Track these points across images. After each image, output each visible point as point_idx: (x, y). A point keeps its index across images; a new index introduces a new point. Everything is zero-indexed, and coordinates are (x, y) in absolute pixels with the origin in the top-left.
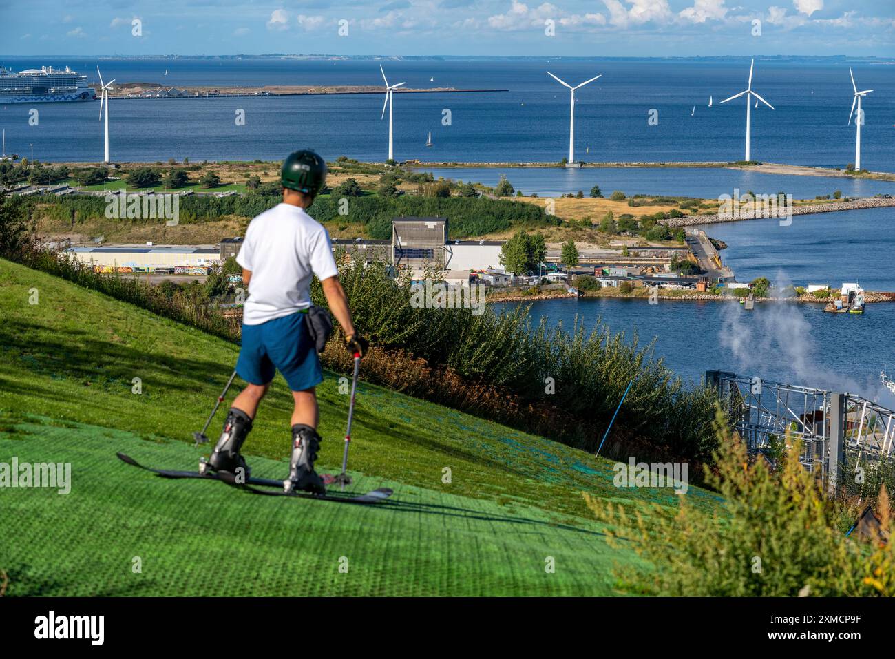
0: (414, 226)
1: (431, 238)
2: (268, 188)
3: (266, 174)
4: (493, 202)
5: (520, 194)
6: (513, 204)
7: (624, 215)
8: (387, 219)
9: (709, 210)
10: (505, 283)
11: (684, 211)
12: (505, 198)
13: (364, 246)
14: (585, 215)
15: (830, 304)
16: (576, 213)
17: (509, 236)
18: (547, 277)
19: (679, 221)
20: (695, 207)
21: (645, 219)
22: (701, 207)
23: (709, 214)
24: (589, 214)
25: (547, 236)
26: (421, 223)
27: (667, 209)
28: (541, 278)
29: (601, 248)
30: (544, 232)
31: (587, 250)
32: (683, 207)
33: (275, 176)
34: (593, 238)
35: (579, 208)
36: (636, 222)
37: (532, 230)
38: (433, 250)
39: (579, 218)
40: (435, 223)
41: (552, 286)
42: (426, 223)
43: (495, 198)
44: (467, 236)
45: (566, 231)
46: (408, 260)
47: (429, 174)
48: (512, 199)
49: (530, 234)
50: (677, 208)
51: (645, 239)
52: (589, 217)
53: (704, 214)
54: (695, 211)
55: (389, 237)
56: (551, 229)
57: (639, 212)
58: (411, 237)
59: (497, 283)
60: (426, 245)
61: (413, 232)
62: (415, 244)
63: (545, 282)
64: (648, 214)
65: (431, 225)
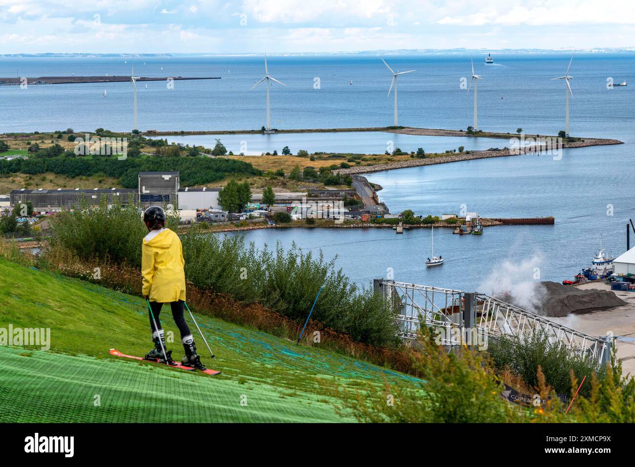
0: (154, 178)
1: (167, 187)
2: (45, 153)
3: (43, 142)
4: (212, 160)
5: (231, 153)
6: (227, 161)
7: (307, 167)
8: (135, 173)
9: (369, 162)
10: (222, 218)
11: (350, 164)
12: (220, 157)
13: (118, 194)
14: (279, 168)
15: (458, 228)
16: (273, 166)
17: (223, 185)
18: (252, 213)
19: (347, 171)
20: (359, 161)
21: (322, 170)
22: (363, 160)
23: (369, 165)
24: (282, 167)
25: (251, 184)
26: (159, 176)
27: (338, 162)
28: (248, 214)
29: (292, 192)
30: (249, 181)
31: (280, 193)
32: (350, 161)
33: (49, 143)
34: (285, 184)
35: (275, 162)
36: (317, 172)
37: (241, 180)
38: (168, 195)
39: (274, 170)
40: (170, 176)
41: (256, 220)
42: (163, 176)
43: (213, 157)
44: (194, 185)
45: (266, 180)
46: (151, 204)
47: (164, 140)
48: (226, 157)
49: (239, 183)
50: (346, 162)
51: (323, 184)
52: (282, 170)
53: (365, 165)
54: (358, 163)
55: (136, 187)
56: (255, 179)
57: (318, 165)
58: (153, 187)
59: (216, 219)
60: (164, 192)
61: (154, 183)
62: (155, 192)
63: (251, 217)
64: (324, 166)
65: (167, 177)
